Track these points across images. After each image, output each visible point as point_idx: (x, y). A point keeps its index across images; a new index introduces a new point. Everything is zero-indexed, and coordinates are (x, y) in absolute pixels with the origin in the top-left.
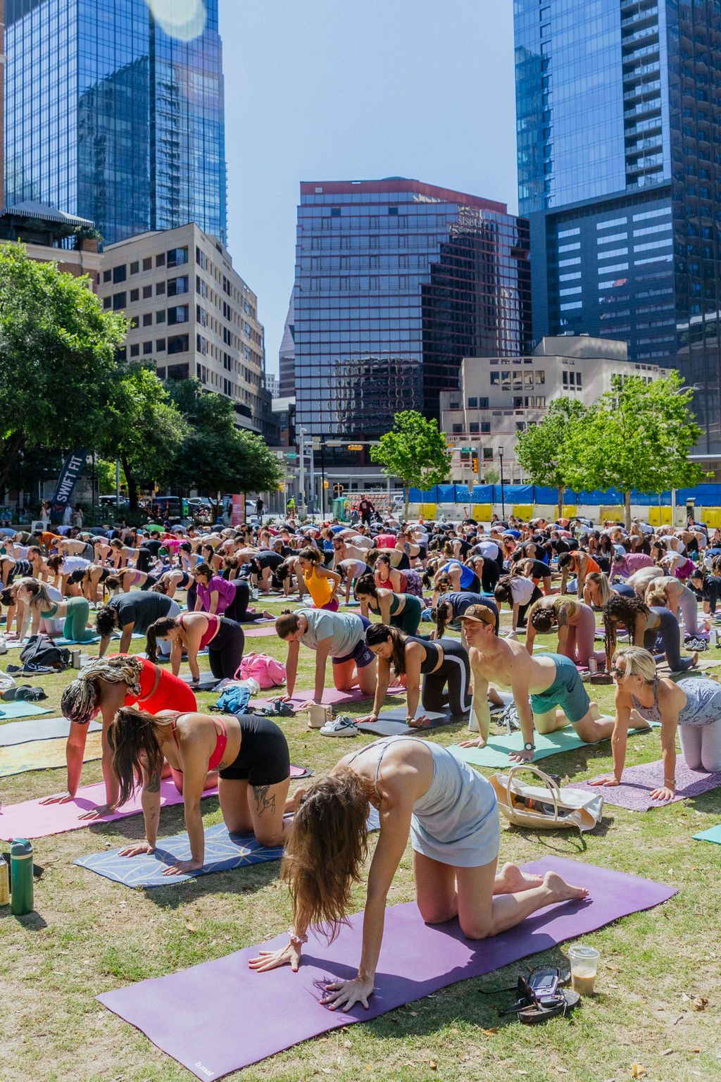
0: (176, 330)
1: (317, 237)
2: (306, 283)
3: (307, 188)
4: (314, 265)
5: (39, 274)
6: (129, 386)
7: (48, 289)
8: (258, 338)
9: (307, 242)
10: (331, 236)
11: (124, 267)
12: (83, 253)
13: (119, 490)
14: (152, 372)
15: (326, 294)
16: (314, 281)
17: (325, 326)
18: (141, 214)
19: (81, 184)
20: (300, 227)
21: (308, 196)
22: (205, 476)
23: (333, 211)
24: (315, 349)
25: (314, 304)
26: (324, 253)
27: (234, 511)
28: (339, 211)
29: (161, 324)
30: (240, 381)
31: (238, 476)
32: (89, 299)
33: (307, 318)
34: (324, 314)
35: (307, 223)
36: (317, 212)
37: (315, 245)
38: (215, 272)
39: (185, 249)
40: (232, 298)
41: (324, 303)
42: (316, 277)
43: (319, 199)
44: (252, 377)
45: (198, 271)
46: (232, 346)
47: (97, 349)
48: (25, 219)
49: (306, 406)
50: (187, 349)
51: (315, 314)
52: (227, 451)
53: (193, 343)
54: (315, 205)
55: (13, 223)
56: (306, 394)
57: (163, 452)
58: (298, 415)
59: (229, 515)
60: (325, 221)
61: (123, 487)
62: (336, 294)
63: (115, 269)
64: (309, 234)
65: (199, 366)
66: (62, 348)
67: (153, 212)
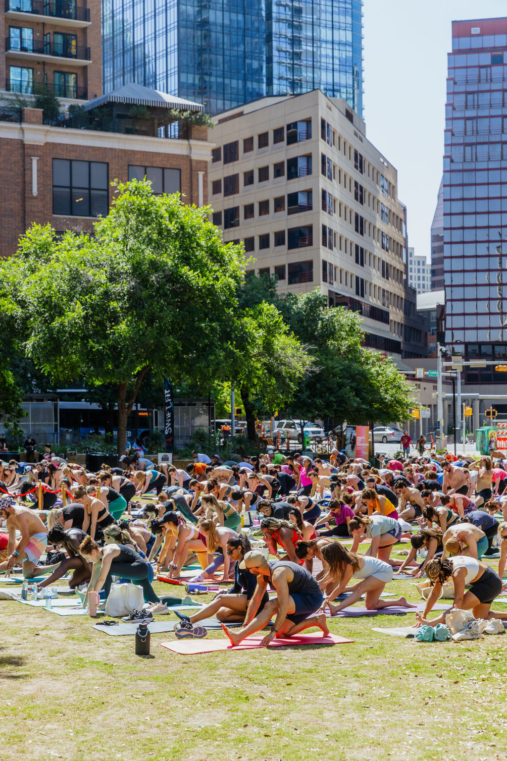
0: (298, 220)
1: (473, 93)
2: (458, 153)
3: (460, 29)
4: (469, 128)
5: (163, 211)
6: (250, 323)
7: (173, 227)
8: (398, 219)
9: (460, 100)
10: (491, 91)
11: (236, 144)
12: (192, 142)
13: (234, 414)
14: (273, 306)
15: (484, 165)
16: (468, 149)
17: (482, 206)
18: (255, 64)
19: (182, 30)
20: (452, 80)
21: (462, 39)
22: (328, 405)
23: (493, 57)
24: (469, 235)
25: (468, 178)
26: (481, 113)
27: (358, 444)
28: (502, 57)
29: (279, 213)
30: (375, 278)
31: (364, 406)
32: (210, 231)
33: (459, 196)
34: (482, 192)
35: (460, 74)
36: (473, 59)
37: (470, 103)
38: (343, 146)
39: (308, 122)
40: (365, 175)
41: (481, 177)
42: (471, 145)
43: (476, 43)
44: (391, 272)
45: (323, 148)
46: (366, 235)
47: (218, 285)
48: (129, 106)
49: (458, 307)
50: (311, 244)
51: (470, 192)
52: (352, 377)
53: (317, 236)
54: (471, 51)
55: (116, 112)
56: (458, 293)
57: (283, 385)
58: (448, 318)
59: (353, 448)
60: (483, 71)
61: (239, 411)
62: (496, 165)
63: (225, 147)
64: (462, 88)
65: (325, 263)
66: (186, 286)
67: (270, 60)
